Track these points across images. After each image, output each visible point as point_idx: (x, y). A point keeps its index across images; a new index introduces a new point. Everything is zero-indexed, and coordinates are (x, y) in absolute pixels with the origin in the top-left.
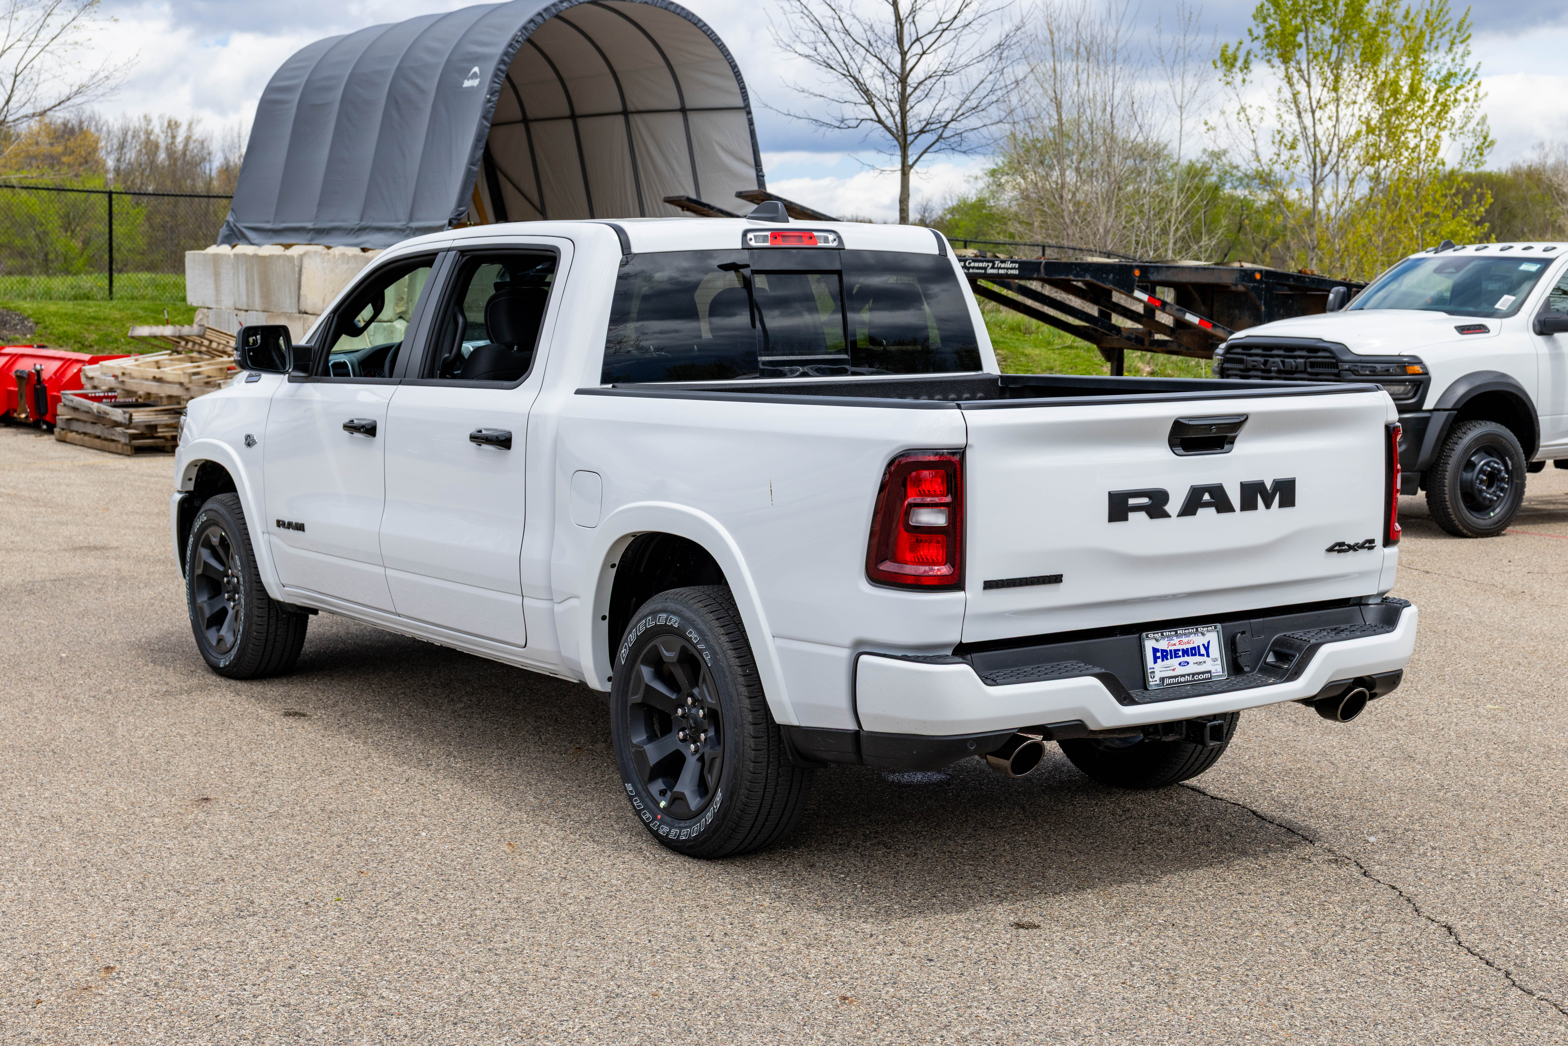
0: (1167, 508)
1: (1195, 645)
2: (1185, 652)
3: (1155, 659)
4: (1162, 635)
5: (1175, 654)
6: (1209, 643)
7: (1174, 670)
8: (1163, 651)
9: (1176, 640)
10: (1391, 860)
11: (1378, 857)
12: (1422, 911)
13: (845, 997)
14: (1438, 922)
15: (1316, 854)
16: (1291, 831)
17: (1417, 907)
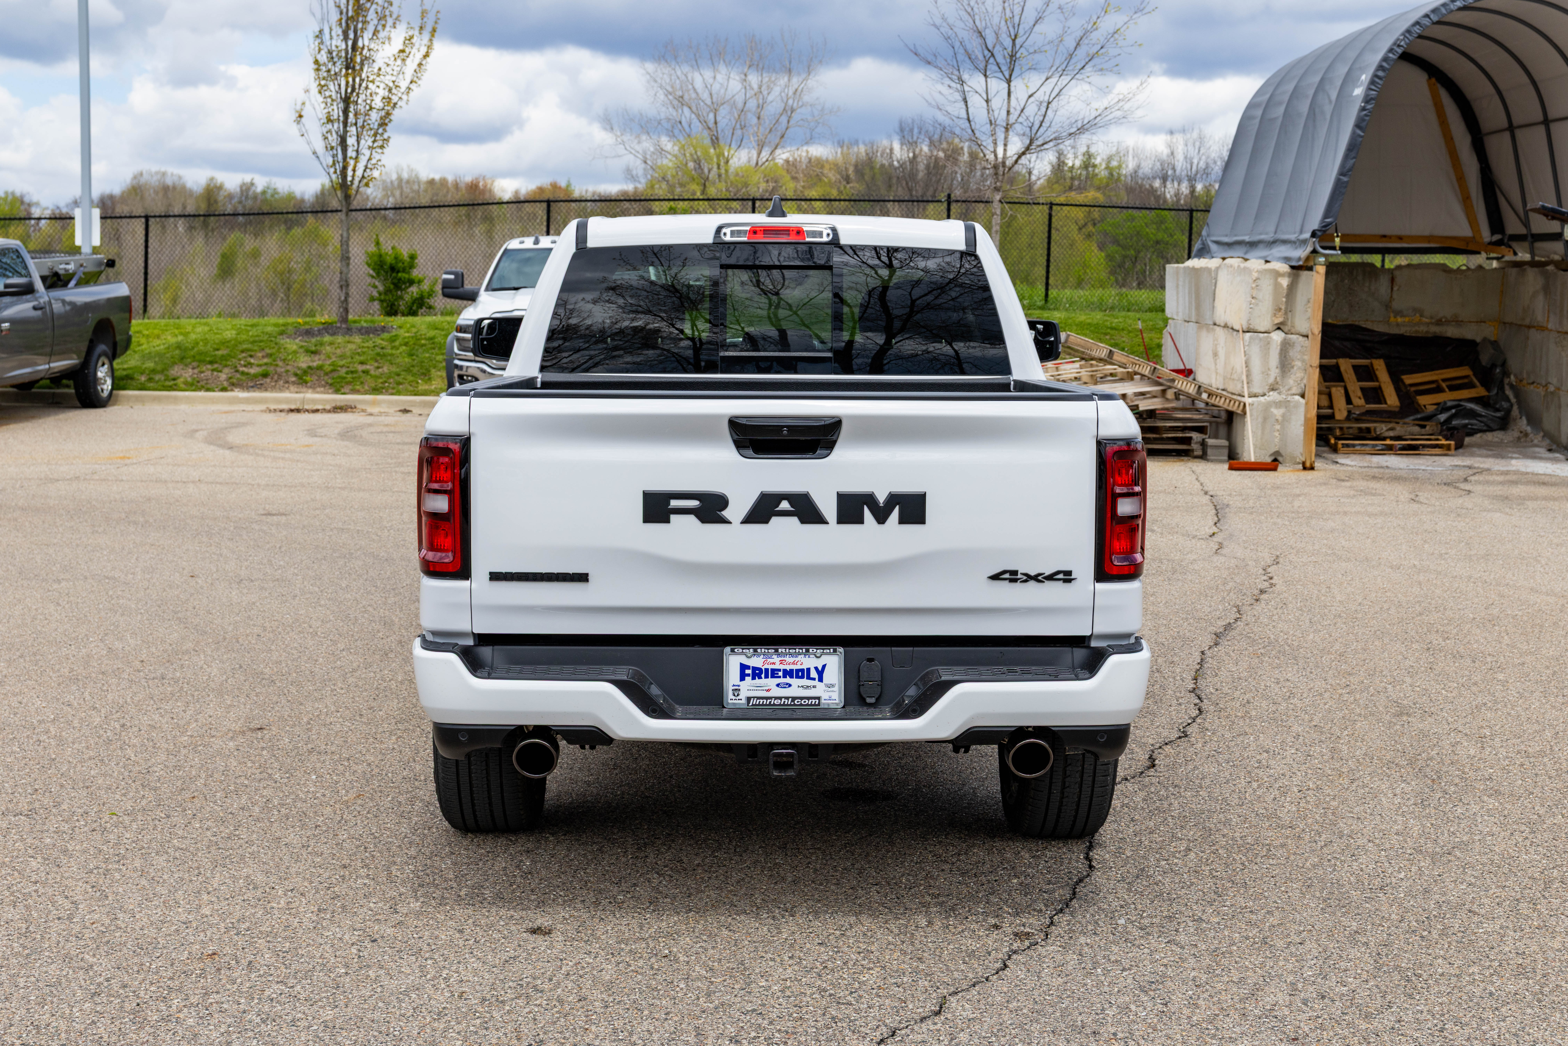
0: (726, 513)
1: (805, 667)
2: (788, 673)
3: (743, 677)
4: (755, 651)
5: (774, 673)
6: (824, 666)
7: (768, 690)
8: (754, 669)
9: (776, 659)
10: (1087, 944)
11: (1082, 940)
12: (960, 994)
13: (214, 954)
14: (941, 1007)
15: (1024, 926)
16: (1071, 900)
17: (967, 990)
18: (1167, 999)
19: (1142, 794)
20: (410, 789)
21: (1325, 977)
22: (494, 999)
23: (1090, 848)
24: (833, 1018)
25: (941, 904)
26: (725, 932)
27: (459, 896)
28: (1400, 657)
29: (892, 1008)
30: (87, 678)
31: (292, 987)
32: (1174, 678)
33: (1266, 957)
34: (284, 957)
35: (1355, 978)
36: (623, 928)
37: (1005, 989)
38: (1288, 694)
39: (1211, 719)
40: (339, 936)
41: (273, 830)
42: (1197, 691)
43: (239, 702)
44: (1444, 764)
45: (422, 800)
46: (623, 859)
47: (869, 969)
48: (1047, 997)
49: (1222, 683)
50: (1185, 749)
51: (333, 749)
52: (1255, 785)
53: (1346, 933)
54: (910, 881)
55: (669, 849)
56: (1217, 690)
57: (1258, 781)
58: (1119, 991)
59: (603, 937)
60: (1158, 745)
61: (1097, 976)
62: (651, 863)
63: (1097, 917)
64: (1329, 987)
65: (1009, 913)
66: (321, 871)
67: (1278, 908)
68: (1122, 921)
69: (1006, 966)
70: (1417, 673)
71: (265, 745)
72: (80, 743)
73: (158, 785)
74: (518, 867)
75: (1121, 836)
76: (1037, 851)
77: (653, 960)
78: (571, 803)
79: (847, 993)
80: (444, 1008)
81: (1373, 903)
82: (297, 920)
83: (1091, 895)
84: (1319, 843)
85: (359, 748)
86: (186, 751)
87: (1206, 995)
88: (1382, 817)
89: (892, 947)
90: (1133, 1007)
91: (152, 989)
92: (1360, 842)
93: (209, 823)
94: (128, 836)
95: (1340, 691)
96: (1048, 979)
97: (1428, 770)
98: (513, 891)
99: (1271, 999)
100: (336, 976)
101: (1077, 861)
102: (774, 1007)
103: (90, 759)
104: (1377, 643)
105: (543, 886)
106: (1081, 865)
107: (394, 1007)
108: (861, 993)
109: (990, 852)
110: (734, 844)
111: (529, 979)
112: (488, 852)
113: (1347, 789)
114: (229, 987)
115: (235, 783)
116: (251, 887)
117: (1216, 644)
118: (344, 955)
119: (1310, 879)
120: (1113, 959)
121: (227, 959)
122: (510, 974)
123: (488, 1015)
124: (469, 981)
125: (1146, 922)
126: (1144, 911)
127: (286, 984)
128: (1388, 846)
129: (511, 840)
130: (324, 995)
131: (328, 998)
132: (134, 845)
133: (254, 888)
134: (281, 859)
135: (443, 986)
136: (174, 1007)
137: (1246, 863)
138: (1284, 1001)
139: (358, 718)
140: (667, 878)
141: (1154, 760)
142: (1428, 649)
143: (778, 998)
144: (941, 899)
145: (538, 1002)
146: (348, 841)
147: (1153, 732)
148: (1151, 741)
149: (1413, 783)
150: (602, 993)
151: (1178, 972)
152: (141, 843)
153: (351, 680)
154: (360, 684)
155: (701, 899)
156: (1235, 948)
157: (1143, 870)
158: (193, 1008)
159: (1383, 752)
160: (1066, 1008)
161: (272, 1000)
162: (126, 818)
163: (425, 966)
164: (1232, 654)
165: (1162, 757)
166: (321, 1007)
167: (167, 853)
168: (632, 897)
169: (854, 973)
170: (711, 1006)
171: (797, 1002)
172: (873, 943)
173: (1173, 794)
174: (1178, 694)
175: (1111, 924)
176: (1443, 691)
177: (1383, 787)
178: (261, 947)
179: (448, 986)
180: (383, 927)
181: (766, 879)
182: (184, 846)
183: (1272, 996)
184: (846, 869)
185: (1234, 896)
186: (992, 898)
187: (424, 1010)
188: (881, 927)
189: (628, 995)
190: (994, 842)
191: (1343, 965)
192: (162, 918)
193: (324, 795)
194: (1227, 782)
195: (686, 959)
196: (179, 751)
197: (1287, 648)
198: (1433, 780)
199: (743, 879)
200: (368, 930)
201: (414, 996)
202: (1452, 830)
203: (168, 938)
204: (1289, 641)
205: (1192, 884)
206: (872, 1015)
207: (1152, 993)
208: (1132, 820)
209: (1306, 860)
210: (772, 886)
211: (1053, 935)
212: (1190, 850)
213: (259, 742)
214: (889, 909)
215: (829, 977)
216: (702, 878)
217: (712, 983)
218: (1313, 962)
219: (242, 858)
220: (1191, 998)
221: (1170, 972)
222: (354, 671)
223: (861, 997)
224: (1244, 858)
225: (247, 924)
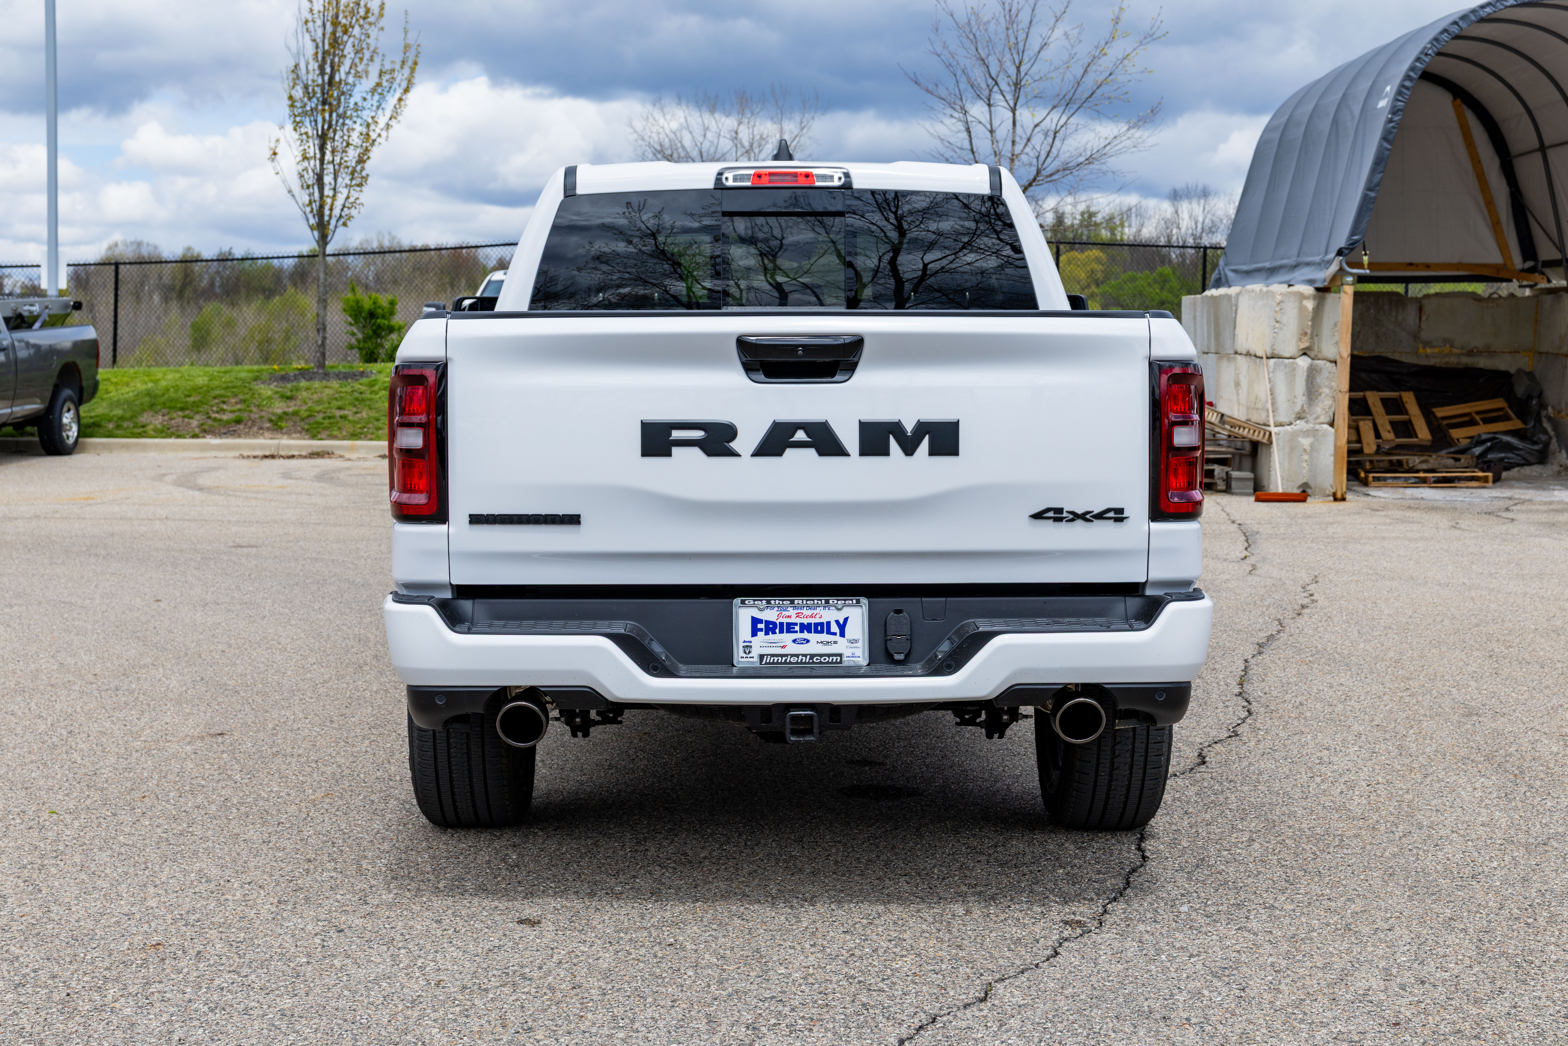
0: (734, 445)
1: (824, 620)
2: (805, 628)
3: (754, 632)
4: (768, 602)
5: (788, 628)
6: (846, 620)
7: (784, 647)
8: (768, 623)
9: (792, 612)
10: (1148, 932)
11: (1141, 927)
12: (1008, 981)
13: (159, 944)
14: (986, 994)
15: (1074, 914)
16: (1125, 889)
17: (1015, 976)
18: (1244, 984)
19: (1194, 789)
20: (384, 789)
21: (1422, 963)
22: (476, 987)
23: (1142, 839)
24: (864, 1005)
25: (980, 894)
26: (737, 922)
27: (437, 888)
28: (1461, 664)
29: (931, 995)
30: (34, 690)
31: (246, 976)
32: (1218, 683)
33: (1352, 943)
34: (238, 947)
35: (1456, 964)
36: (622, 918)
37: (1059, 976)
38: (1343, 697)
39: (1261, 719)
40: (301, 926)
41: (231, 827)
42: (1244, 695)
43: (199, 710)
44: (1525, 760)
45: (397, 799)
46: (621, 853)
47: (902, 956)
48: (1107, 983)
49: (1270, 687)
50: (1236, 747)
51: (300, 752)
52: (1318, 780)
53: (1439, 919)
54: (942, 872)
55: (672, 842)
56: (1265, 693)
57: (1321, 776)
58: (1188, 977)
59: (599, 927)
60: (1207, 744)
61: (1162, 962)
62: (652, 856)
63: (1156, 905)
64: (1428, 973)
65: (1057, 902)
66: (283, 865)
67: (1359, 895)
68: (1185, 908)
69: (1057, 953)
70: (1481, 678)
71: (225, 749)
72: (22, 748)
73: (106, 785)
74: (503, 860)
75: (1175, 828)
76: (1083, 842)
77: (657, 948)
78: (562, 801)
79: (878, 980)
80: (419, 996)
81: (1466, 891)
82: (254, 911)
83: (1147, 884)
84: (1397, 833)
85: (329, 751)
86: (139, 754)
87: (1288, 980)
88: (1464, 809)
89: (927, 935)
90: (1206, 992)
91: (85, 979)
92: (1442, 833)
93: (160, 821)
94: (69, 833)
95: (1400, 694)
96: (1107, 966)
97: (1508, 765)
98: (498, 883)
99: (1362, 985)
100: (297, 966)
101: (1129, 852)
102: (795, 994)
103: (32, 762)
104: (1434, 651)
105: (531, 878)
106: (1133, 856)
107: (362, 995)
108: (894, 980)
109: (1030, 843)
110: (744, 837)
111: (515, 968)
112: (470, 847)
113: (1421, 783)
114: (173, 976)
115: (191, 783)
116: (203, 881)
117: (1260, 653)
118: (306, 944)
119: (1391, 867)
120: (1178, 945)
121: (173, 949)
122: (495, 963)
123: (469, 1003)
124: (448, 970)
125: (1212, 909)
126: (1208, 899)
127: (238, 973)
128: (1474, 836)
129: (495, 835)
130: (281, 984)
131: (287, 987)
132: (75, 841)
133: (207, 882)
134: (238, 854)
135: (418, 974)
136: (110, 997)
137: (1318, 853)
138: (1379, 986)
139: (328, 724)
140: (671, 870)
141: (1204, 758)
142: (1491, 656)
143: (800, 985)
144: (978, 889)
145: (526, 990)
146: (314, 837)
147: (1200, 732)
148: (1198, 740)
149: (1493, 778)
150: (598, 980)
151: (1254, 957)
152: (83, 840)
153: (321, 690)
154: (332, 693)
155: (709, 890)
156: (1315, 934)
157: (1203, 860)
158: (131, 998)
159: (1456, 749)
160: (1130, 994)
161: (222, 989)
162: (67, 816)
163: (398, 956)
164: (1278, 661)
165: (1212, 754)
166: (278, 996)
167: (111, 849)
168: (632, 888)
169: (885, 960)
170: (724, 993)
171: (822, 989)
172: (905, 931)
173: (1228, 789)
174: (1224, 698)
175: (1172, 912)
176: (1513, 694)
177: (1461, 781)
178: (212, 938)
179: (424, 974)
180: (351, 918)
181: (781, 870)
182: (130, 842)
183: (1364, 981)
184: (870, 861)
185: (1308, 884)
186: (1036, 887)
187: (395, 998)
188: (913, 915)
189: (629, 983)
190: (1035, 834)
191: (1441, 951)
192: (101, 910)
193: (289, 795)
194: (1287, 777)
195: (694, 947)
196: (131, 755)
197: (1337, 656)
198: (1516, 775)
199: (756, 871)
200: (333, 920)
201: (384, 984)
202: (1544, 821)
203: (107, 930)
204: (1339, 650)
205: (1259, 873)
206: (909, 1001)
207: (1226, 979)
208: (1186, 813)
209: (1385, 850)
210: (789, 877)
211: (1107, 922)
212: (1253, 840)
213: (218, 746)
214: (922, 898)
215: (857, 964)
216: (710, 870)
217: (724, 970)
218: (1406, 948)
219: (195, 853)
220: (1271, 983)
221: (1243, 957)
222: (325, 682)
223: (894, 984)
224: (1314, 848)
225: (198, 916)
